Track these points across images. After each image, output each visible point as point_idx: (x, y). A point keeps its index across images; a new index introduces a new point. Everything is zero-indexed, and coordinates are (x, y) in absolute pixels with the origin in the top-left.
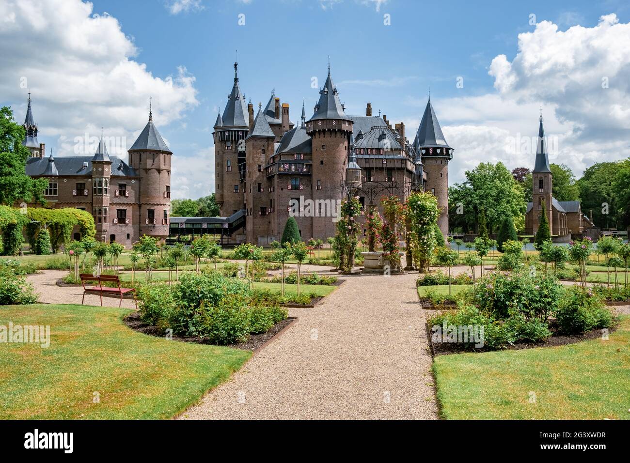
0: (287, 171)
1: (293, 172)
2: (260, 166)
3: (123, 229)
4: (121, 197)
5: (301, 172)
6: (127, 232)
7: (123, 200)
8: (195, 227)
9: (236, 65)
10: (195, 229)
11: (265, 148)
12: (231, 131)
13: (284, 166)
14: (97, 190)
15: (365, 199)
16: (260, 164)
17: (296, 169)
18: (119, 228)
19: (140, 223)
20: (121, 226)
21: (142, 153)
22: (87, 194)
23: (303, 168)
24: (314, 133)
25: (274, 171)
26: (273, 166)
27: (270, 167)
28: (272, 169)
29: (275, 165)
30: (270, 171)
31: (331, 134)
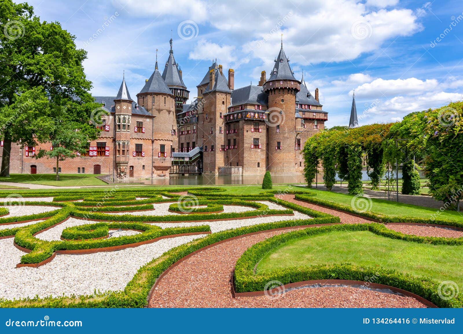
0: (252, 117)
1: (256, 119)
2: (221, 113)
3: (140, 161)
4: (139, 134)
5: (262, 119)
6: (143, 164)
7: (140, 135)
8: (180, 160)
9: (171, 41)
10: (180, 161)
11: (225, 101)
12: (172, 88)
13: (250, 114)
14: (122, 126)
15: (301, 141)
16: (221, 112)
17: (259, 117)
18: (137, 160)
19: (152, 156)
20: (139, 159)
21: (155, 96)
22: (108, 130)
23: (263, 116)
24: (275, 89)
25: (239, 118)
26: (238, 114)
27: (233, 115)
28: (235, 116)
29: (241, 113)
30: (231, 118)
31: (288, 91)
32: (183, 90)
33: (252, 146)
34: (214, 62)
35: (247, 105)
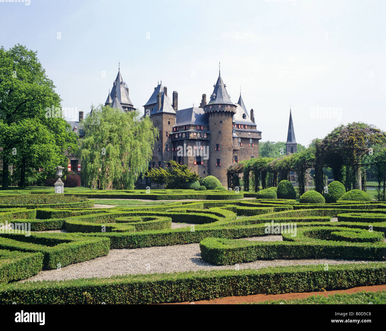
0: (195, 137)
1: (198, 138)
2: (167, 132)
5: (203, 138)
11: (170, 121)
13: (193, 134)
17: (200, 136)
23: (204, 135)
24: (214, 113)
25: (183, 137)
26: (182, 133)
27: (178, 134)
28: (180, 135)
29: (185, 133)
30: (177, 137)
31: (226, 114)
32: (130, 108)
33: (195, 163)
34: (160, 84)
35: (190, 126)
